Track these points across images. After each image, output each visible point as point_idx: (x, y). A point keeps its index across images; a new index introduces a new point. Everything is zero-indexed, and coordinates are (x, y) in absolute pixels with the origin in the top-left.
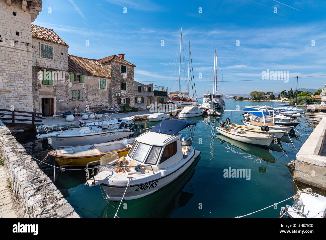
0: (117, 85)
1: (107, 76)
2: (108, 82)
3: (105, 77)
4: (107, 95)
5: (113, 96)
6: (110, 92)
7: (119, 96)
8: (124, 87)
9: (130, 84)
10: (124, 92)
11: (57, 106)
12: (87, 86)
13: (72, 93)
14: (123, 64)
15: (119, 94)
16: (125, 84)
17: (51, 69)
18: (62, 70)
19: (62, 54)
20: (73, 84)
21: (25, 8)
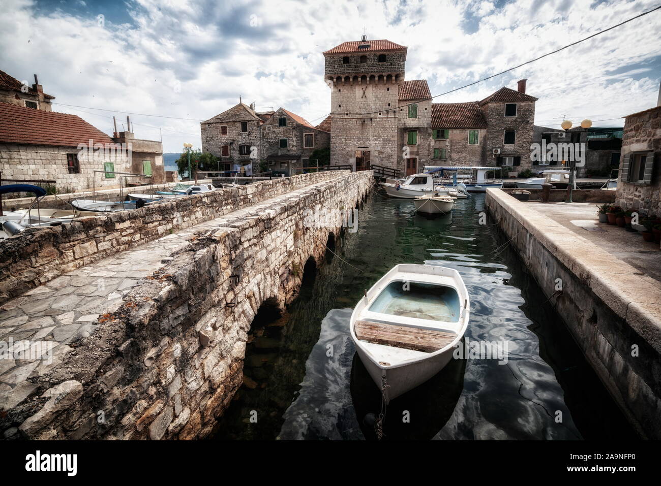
0: (496, 137)
3: (476, 128)
4: (479, 153)
5: (488, 153)
6: (484, 148)
7: (499, 153)
8: (510, 137)
9: (523, 133)
10: (509, 147)
11: (420, 166)
12: (451, 142)
13: (434, 152)
14: (509, 102)
15: (499, 150)
16: (514, 132)
17: (415, 128)
18: (426, 126)
19: (426, 109)
20: (435, 141)
21: (394, 82)
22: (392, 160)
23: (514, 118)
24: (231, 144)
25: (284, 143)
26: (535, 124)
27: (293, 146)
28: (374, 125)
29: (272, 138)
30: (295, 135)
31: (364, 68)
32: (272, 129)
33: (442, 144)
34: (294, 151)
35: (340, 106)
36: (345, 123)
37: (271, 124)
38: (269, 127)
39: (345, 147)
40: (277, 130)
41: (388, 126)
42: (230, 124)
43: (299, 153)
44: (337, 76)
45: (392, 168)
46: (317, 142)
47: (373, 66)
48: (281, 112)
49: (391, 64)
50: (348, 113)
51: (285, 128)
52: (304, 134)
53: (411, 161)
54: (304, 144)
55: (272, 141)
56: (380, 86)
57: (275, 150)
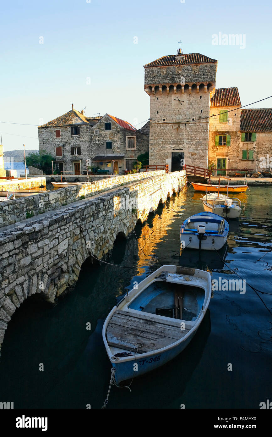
12: (258, 144)
13: (243, 153)
17: (225, 132)
18: (235, 130)
19: (235, 115)
20: (244, 144)
21: (206, 90)
22: (203, 161)
24: (64, 145)
25: (109, 145)
27: (118, 148)
28: (188, 129)
29: (99, 141)
30: (119, 138)
31: (179, 79)
32: (99, 133)
33: (250, 146)
34: (118, 152)
35: (158, 113)
36: (162, 128)
37: (98, 128)
38: (96, 131)
39: (162, 149)
40: (103, 133)
41: (200, 131)
42: (63, 128)
43: (122, 153)
44: (155, 85)
45: (203, 168)
46: (138, 144)
47: (187, 76)
48: (107, 117)
49: (204, 74)
50: (165, 118)
51: (110, 131)
52: (127, 137)
53: (222, 162)
54: (127, 145)
55: (99, 143)
56: (193, 94)
57: (101, 151)
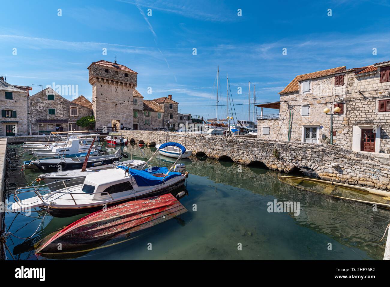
0: (167, 116)
1: (162, 111)
2: (162, 114)
3: (161, 112)
4: (162, 122)
5: (165, 123)
6: (163, 120)
8: (171, 117)
9: (175, 115)
10: (171, 120)
11: (139, 128)
12: (151, 117)
13: (145, 121)
14: (171, 103)
15: (168, 121)
16: (172, 115)
17: (137, 110)
18: (141, 109)
19: (141, 102)
20: (145, 117)
21: (132, 87)
22: (131, 125)
23: (172, 109)
25: (52, 112)
26: (179, 112)
27: (61, 114)
28: (122, 107)
29: (40, 107)
30: (63, 107)
31: (117, 77)
32: (41, 101)
33: (148, 118)
34: (61, 117)
35: (102, 94)
36: (105, 104)
37: (40, 97)
38: (37, 99)
39: (105, 117)
40: (45, 102)
41: (129, 108)
43: (65, 118)
44: (101, 77)
46: (80, 113)
47: (122, 77)
49: (131, 79)
50: (107, 98)
51: (53, 101)
52: (70, 107)
53: (135, 125)
54: (70, 113)
55: (40, 109)
56: (125, 88)
57: (43, 116)
